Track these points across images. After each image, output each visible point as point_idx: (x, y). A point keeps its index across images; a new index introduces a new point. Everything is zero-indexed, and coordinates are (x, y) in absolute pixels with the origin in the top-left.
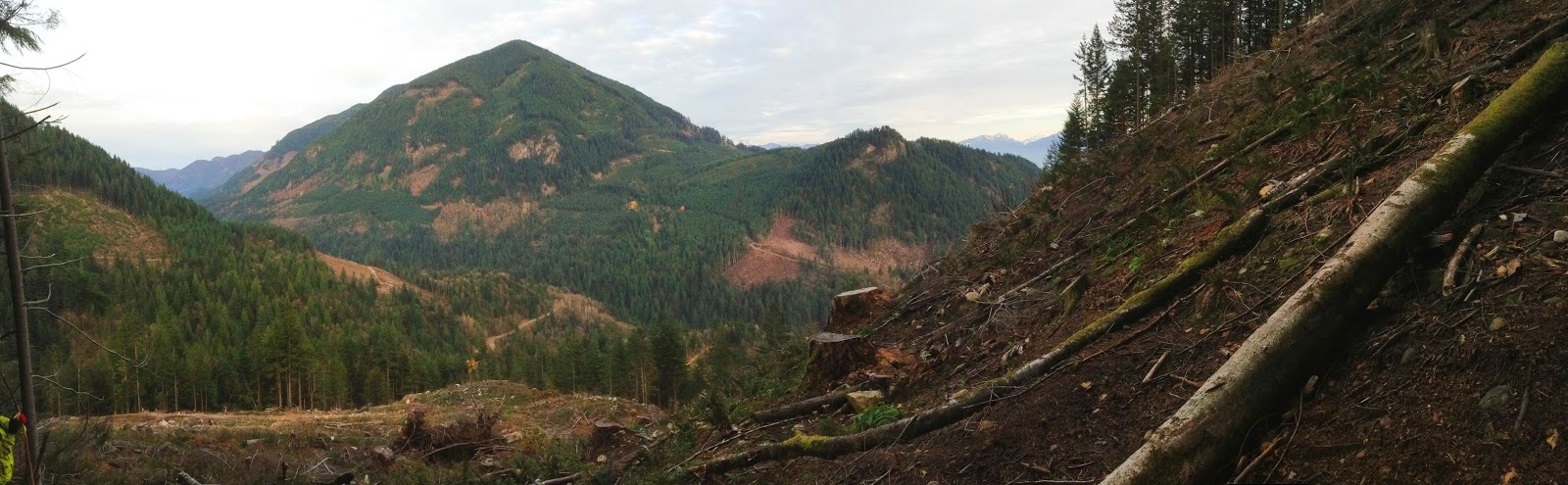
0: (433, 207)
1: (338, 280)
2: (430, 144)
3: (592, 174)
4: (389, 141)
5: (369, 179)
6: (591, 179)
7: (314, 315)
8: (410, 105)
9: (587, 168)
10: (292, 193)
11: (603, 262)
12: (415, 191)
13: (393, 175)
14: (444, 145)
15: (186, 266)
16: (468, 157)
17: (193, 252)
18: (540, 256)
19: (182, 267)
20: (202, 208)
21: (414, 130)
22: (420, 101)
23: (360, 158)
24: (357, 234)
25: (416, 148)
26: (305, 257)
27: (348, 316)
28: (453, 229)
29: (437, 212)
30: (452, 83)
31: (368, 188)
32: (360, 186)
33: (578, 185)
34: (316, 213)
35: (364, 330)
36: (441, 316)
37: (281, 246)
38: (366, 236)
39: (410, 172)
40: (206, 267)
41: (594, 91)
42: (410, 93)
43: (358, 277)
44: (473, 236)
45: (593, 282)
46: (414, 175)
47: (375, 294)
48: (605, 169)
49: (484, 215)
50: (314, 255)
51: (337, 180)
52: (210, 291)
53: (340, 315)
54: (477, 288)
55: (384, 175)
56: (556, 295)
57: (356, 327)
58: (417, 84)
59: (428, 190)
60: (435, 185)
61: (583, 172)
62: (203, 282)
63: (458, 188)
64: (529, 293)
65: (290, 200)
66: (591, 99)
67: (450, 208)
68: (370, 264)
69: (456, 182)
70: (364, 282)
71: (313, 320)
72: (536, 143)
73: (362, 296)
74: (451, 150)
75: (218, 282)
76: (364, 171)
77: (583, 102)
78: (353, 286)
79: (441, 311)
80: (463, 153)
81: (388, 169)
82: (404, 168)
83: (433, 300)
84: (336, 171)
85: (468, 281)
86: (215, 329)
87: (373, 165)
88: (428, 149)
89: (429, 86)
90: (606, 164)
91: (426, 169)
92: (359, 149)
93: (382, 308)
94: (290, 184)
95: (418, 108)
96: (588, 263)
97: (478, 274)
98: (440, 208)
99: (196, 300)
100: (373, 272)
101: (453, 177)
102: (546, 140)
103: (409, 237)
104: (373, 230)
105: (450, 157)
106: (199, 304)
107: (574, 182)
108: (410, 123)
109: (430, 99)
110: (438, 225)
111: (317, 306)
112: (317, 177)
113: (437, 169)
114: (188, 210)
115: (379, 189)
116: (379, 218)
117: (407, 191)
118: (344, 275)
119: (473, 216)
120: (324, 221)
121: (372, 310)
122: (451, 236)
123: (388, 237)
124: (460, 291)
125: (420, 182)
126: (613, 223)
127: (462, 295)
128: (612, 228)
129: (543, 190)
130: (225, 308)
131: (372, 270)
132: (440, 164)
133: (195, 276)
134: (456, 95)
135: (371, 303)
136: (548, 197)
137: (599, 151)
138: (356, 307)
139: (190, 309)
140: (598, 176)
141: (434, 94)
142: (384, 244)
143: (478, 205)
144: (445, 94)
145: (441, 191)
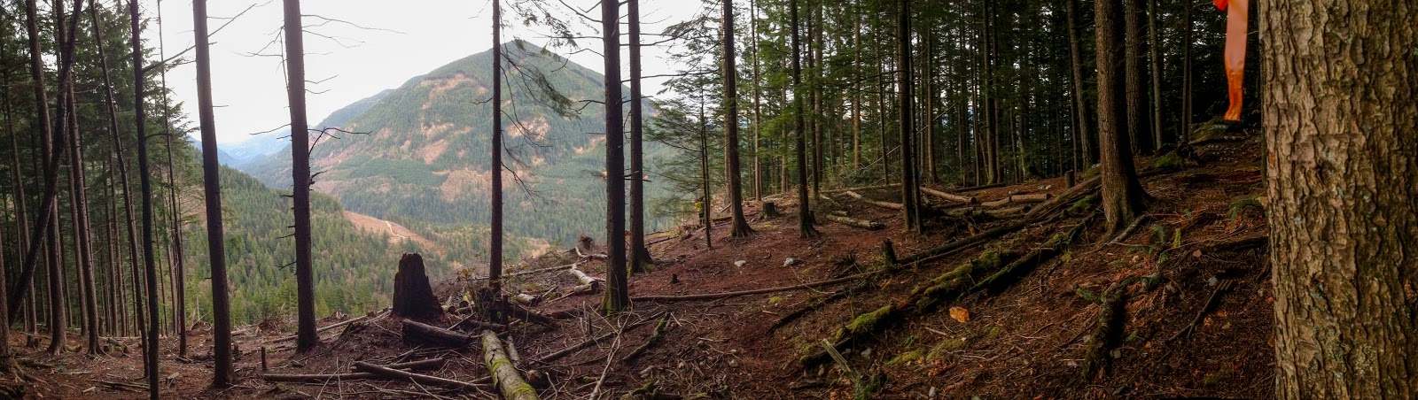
0: (442, 173)
1: (359, 233)
2: (441, 124)
3: (575, 149)
4: (409, 121)
5: (393, 149)
6: (573, 152)
7: (337, 262)
8: (425, 93)
9: (571, 143)
10: (333, 161)
11: (576, 220)
12: (428, 160)
13: (412, 147)
14: (452, 125)
15: (242, 227)
16: (473, 135)
17: (248, 215)
18: (528, 214)
19: (239, 227)
20: (256, 180)
21: (429, 112)
22: (433, 90)
23: (386, 133)
24: (381, 193)
25: (430, 126)
26: (335, 217)
27: (363, 262)
28: (458, 191)
29: (445, 178)
30: (459, 75)
31: (392, 157)
32: (385, 156)
33: (563, 157)
34: (350, 177)
35: (375, 272)
36: (438, 262)
37: (317, 208)
38: (388, 195)
39: (424, 146)
40: (258, 226)
41: (581, 82)
42: (425, 84)
43: (375, 231)
44: (474, 197)
45: (568, 235)
46: (427, 148)
47: (386, 244)
48: (585, 145)
49: (483, 180)
50: (341, 214)
51: (367, 150)
52: (260, 245)
53: (357, 261)
54: (468, 241)
55: (404, 147)
56: (535, 245)
57: (369, 270)
58: (430, 77)
59: (438, 160)
60: (444, 156)
61: (568, 147)
62: (255, 239)
63: (463, 158)
64: (512, 244)
65: (331, 167)
66: (578, 88)
67: (456, 174)
68: (389, 220)
69: (461, 154)
70: (380, 234)
71: (336, 266)
72: (529, 124)
73: (376, 246)
74: (457, 128)
75: (266, 238)
76: (389, 143)
77: (571, 91)
78: (370, 239)
79: (438, 258)
80: (468, 130)
81: (408, 143)
82: (419, 142)
83: (432, 249)
84: (367, 143)
85: (461, 234)
86: (263, 274)
87: (396, 139)
88: (439, 127)
89: (440, 78)
90: (587, 140)
91: (437, 143)
92: (384, 126)
93: (390, 255)
94: (332, 154)
95: (431, 95)
96: (565, 220)
97: (471, 229)
98: (449, 174)
99: (250, 252)
100: (389, 225)
101: (459, 150)
102: (538, 122)
103: (422, 196)
104: (395, 190)
105: (456, 133)
106: (252, 255)
107: (560, 155)
108: (424, 107)
109: (440, 89)
110: (444, 187)
111: (340, 255)
112: (352, 148)
113: (446, 143)
114: (245, 182)
115: (400, 158)
116: (399, 181)
117: (422, 160)
118: (363, 229)
119: (475, 181)
120: (356, 182)
121: (383, 257)
122: (456, 197)
123: (405, 196)
124: (455, 242)
125: (432, 153)
126: (589, 188)
127: (457, 245)
128: (587, 194)
129: (534, 162)
130: (271, 258)
131: (389, 224)
132: (448, 139)
133: (249, 234)
134: (463, 85)
135: (383, 252)
136: (537, 167)
137: (581, 130)
138: (370, 255)
139: (245, 259)
140: (580, 150)
141: (443, 84)
142: (402, 202)
143: (479, 172)
144: (452, 84)
145: (448, 160)
